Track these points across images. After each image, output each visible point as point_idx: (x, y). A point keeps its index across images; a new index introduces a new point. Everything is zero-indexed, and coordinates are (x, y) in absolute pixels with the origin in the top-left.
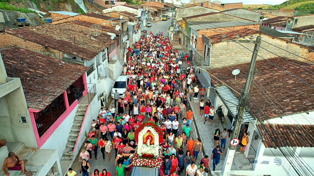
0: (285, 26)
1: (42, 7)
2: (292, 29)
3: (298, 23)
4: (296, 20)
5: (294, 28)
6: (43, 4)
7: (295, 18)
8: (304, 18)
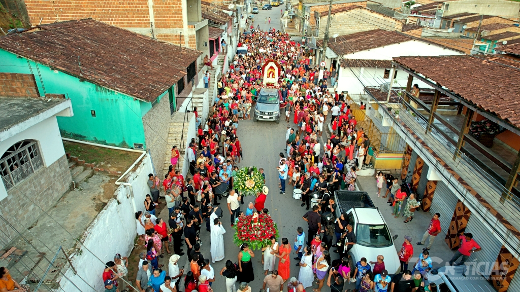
0: (434, 14)
2: (442, 18)
3: (449, 10)
4: (447, 5)
5: (445, 15)
7: (446, 3)
8: (457, 3)
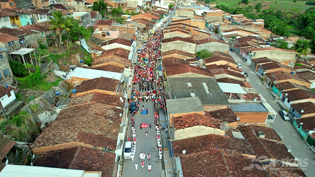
1: (60, 63)
2: (252, 60)
4: (255, 53)
6: (61, 61)
